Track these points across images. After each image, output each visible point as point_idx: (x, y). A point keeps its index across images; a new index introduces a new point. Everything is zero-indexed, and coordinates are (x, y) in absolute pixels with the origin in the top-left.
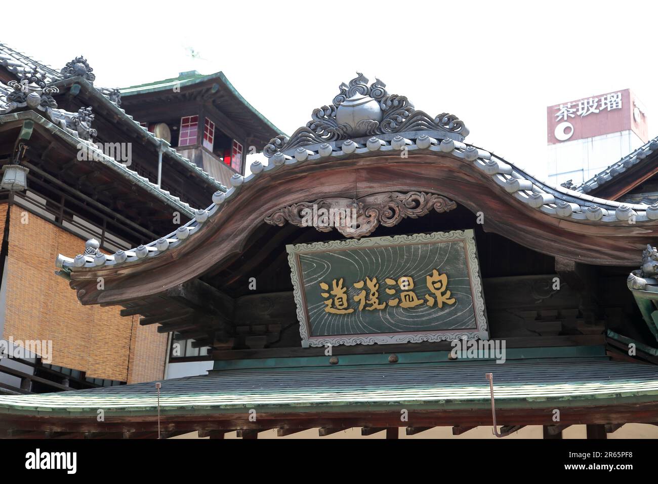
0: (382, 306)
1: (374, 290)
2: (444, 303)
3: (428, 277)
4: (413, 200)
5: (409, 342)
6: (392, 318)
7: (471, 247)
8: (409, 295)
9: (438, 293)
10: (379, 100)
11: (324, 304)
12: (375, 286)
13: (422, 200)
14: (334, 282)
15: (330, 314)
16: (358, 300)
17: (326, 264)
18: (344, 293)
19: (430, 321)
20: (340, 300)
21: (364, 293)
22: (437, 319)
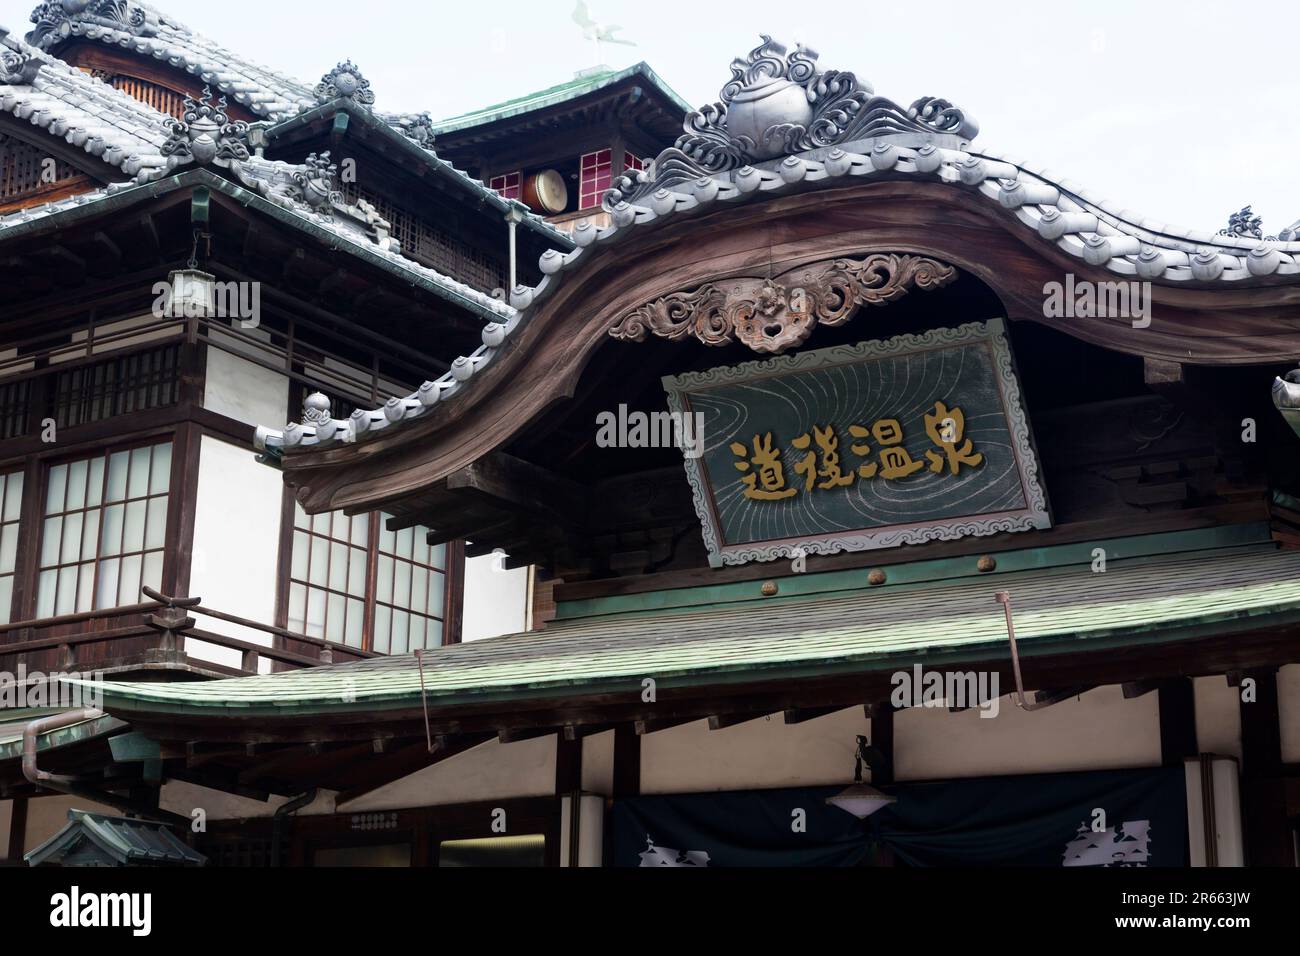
0: (848, 480)
1: (829, 449)
2: (961, 465)
3: (928, 418)
4: (877, 271)
5: (904, 544)
6: (869, 501)
7: (1002, 353)
8: (895, 455)
9: (949, 447)
10: (804, 83)
11: (742, 483)
12: (831, 442)
13: (892, 269)
14: (756, 440)
15: (755, 501)
16: (802, 471)
17: (738, 406)
18: (776, 459)
19: (939, 501)
20: (770, 473)
21: (812, 456)
22: (951, 496)
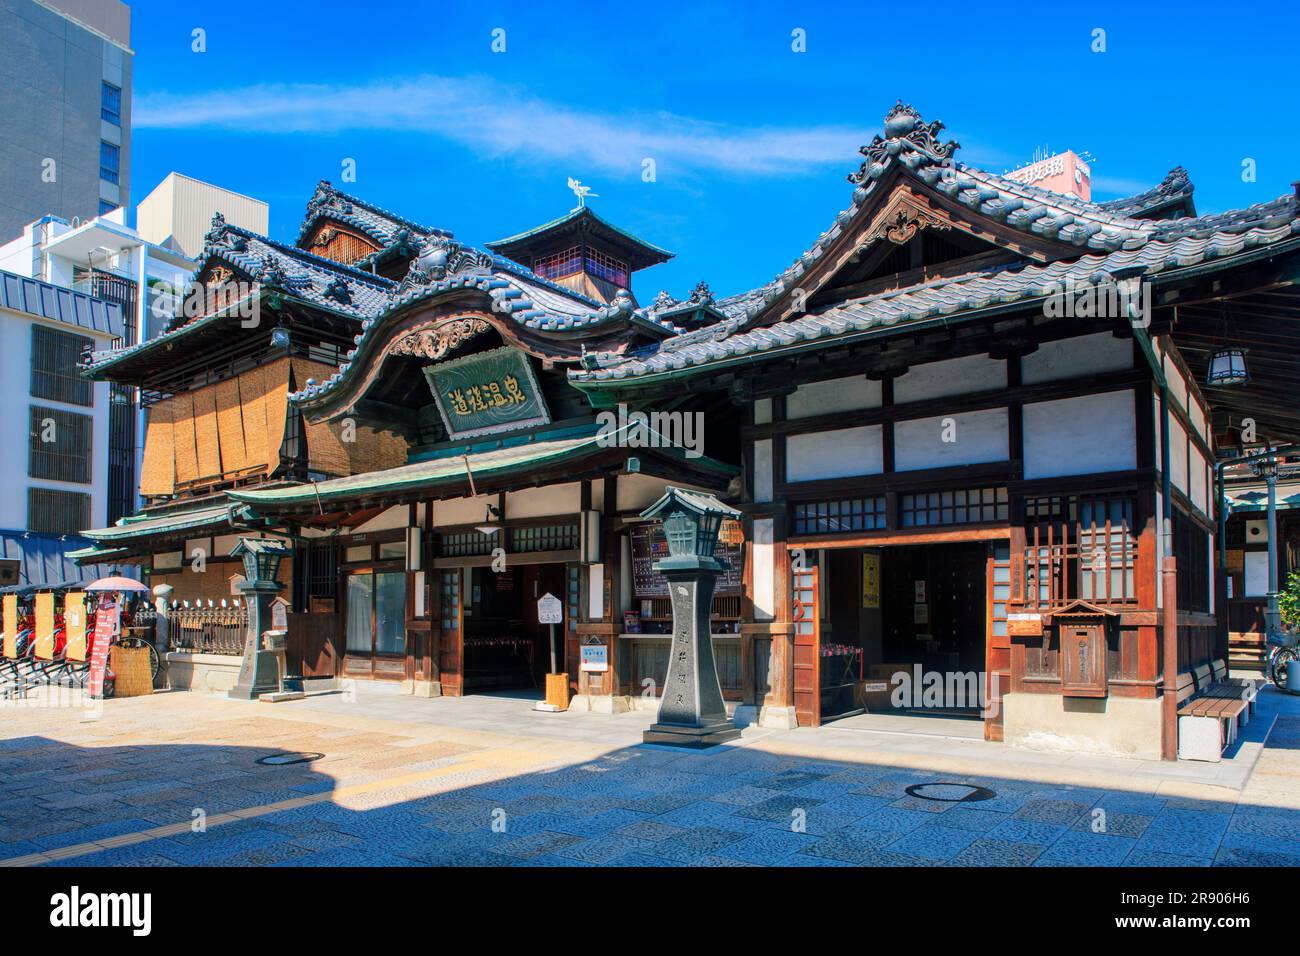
0: (486, 407)
1: (478, 395)
2: (519, 400)
3: (506, 382)
4: (467, 326)
5: (507, 430)
6: (495, 414)
8: (499, 397)
9: (514, 393)
10: (444, 248)
11: (455, 408)
12: (478, 392)
13: (471, 325)
14: (455, 392)
15: (460, 416)
16: (472, 404)
17: (448, 379)
18: (463, 399)
19: (514, 414)
20: (462, 405)
21: (473, 398)
22: (519, 412)
